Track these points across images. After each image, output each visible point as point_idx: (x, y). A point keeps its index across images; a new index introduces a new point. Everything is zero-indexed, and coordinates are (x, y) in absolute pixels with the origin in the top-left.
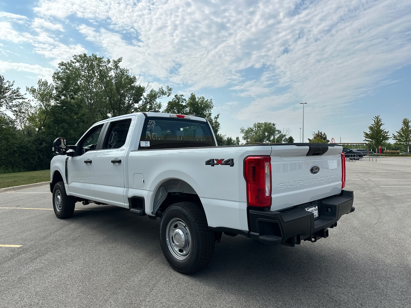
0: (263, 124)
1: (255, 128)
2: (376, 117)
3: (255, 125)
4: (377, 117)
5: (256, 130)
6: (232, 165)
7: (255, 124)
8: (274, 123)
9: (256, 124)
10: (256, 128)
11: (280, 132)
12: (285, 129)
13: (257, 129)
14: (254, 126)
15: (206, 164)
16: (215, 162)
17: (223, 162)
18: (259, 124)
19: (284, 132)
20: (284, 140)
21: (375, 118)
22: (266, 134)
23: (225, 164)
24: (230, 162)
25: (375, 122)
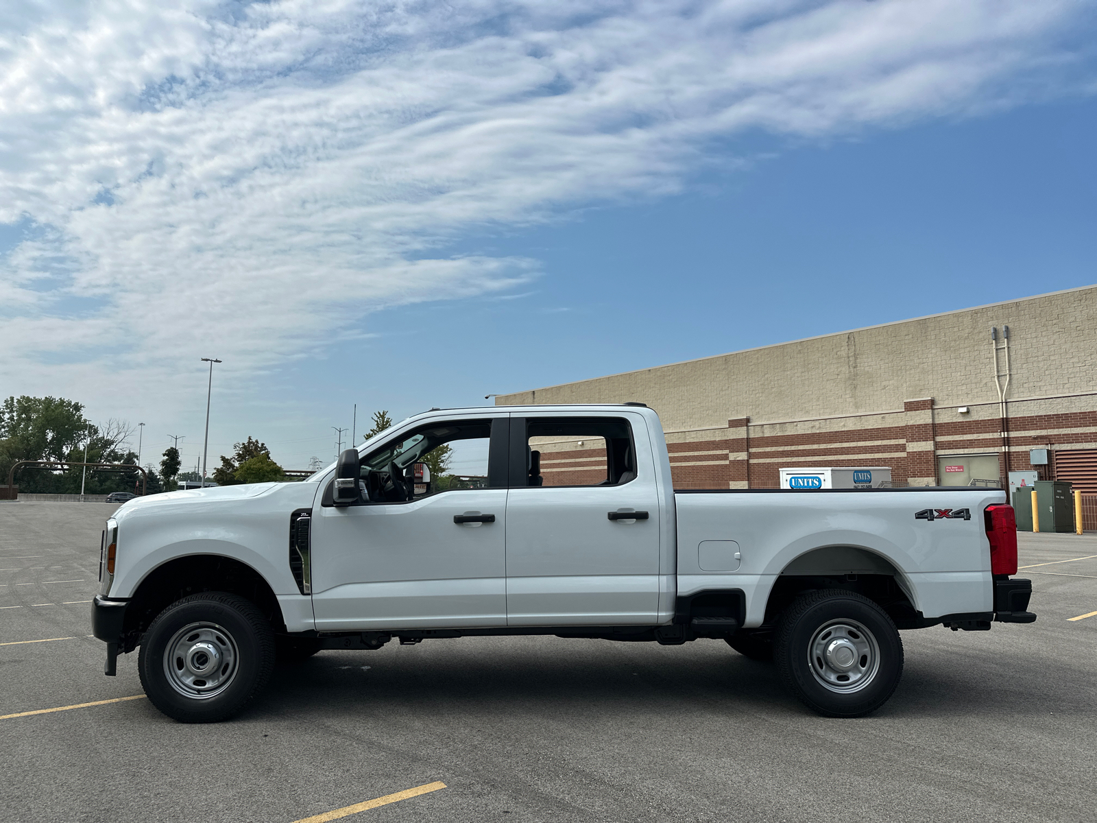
0: (39, 401)
1: (12, 411)
2: (379, 413)
3: (12, 404)
4: (382, 414)
5: (12, 418)
6: (968, 518)
7: (12, 399)
8: (78, 403)
9: (15, 401)
10: (15, 414)
11: (96, 431)
12: (114, 425)
13: (19, 415)
14: (6, 406)
15: (916, 518)
16: (936, 514)
17: (950, 513)
18: (28, 399)
19: (111, 434)
20: (109, 455)
21: (378, 415)
22: (50, 435)
23: (955, 517)
24: (964, 514)
25: (378, 427)
